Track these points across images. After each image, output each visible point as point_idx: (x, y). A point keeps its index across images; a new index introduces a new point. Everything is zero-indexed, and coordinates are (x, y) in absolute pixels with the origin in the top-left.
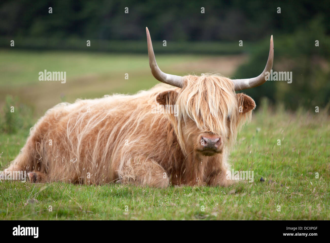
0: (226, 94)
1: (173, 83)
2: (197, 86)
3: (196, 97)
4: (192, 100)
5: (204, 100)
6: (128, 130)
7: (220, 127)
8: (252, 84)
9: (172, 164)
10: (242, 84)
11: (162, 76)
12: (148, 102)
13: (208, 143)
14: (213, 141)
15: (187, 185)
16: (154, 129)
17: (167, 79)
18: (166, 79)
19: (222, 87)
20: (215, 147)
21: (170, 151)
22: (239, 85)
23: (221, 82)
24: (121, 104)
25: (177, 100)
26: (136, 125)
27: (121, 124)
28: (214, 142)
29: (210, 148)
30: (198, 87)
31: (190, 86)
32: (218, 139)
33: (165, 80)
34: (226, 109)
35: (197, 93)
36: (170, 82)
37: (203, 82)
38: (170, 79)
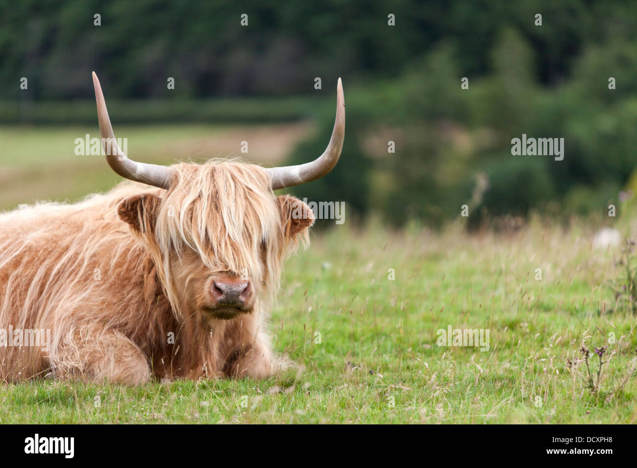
0: (257, 197)
1: (150, 179)
2: (197, 183)
3: (198, 205)
4: (190, 210)
5: (214, 209)
6: (67, 274)
7: (247, 262)
8: (306, 174)
9: (155, 337)
10: (286, 176)
11: (128, 166)
12: (106, 216)
13: (227, 294)
14: (235, 289)
15: (186, 379)
16: (118, 270)
17: (137, 172)
18: (135, 172)
19: (247, 183)
20: (241, 302)
21: (150, 312)
22: (280, 179)
23: (244, 173)
24: (52, 222)
25: (159, 213)
26: (81, 262)
27: (52, 262)
28: (238, 290)
29: (231, 302)
30: (200, 185)
31: (185, 183)
32: (245, 285)
33: (134, 175)
34: (257, 227)
35: (200, 196)
36: (143, 177)
37: (209, 175)
38: (144, 172)
